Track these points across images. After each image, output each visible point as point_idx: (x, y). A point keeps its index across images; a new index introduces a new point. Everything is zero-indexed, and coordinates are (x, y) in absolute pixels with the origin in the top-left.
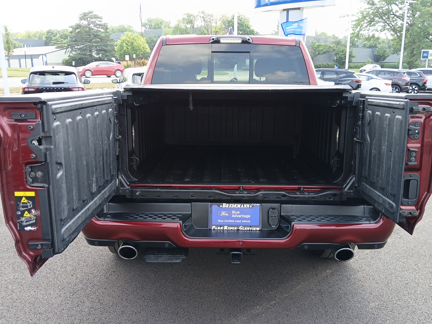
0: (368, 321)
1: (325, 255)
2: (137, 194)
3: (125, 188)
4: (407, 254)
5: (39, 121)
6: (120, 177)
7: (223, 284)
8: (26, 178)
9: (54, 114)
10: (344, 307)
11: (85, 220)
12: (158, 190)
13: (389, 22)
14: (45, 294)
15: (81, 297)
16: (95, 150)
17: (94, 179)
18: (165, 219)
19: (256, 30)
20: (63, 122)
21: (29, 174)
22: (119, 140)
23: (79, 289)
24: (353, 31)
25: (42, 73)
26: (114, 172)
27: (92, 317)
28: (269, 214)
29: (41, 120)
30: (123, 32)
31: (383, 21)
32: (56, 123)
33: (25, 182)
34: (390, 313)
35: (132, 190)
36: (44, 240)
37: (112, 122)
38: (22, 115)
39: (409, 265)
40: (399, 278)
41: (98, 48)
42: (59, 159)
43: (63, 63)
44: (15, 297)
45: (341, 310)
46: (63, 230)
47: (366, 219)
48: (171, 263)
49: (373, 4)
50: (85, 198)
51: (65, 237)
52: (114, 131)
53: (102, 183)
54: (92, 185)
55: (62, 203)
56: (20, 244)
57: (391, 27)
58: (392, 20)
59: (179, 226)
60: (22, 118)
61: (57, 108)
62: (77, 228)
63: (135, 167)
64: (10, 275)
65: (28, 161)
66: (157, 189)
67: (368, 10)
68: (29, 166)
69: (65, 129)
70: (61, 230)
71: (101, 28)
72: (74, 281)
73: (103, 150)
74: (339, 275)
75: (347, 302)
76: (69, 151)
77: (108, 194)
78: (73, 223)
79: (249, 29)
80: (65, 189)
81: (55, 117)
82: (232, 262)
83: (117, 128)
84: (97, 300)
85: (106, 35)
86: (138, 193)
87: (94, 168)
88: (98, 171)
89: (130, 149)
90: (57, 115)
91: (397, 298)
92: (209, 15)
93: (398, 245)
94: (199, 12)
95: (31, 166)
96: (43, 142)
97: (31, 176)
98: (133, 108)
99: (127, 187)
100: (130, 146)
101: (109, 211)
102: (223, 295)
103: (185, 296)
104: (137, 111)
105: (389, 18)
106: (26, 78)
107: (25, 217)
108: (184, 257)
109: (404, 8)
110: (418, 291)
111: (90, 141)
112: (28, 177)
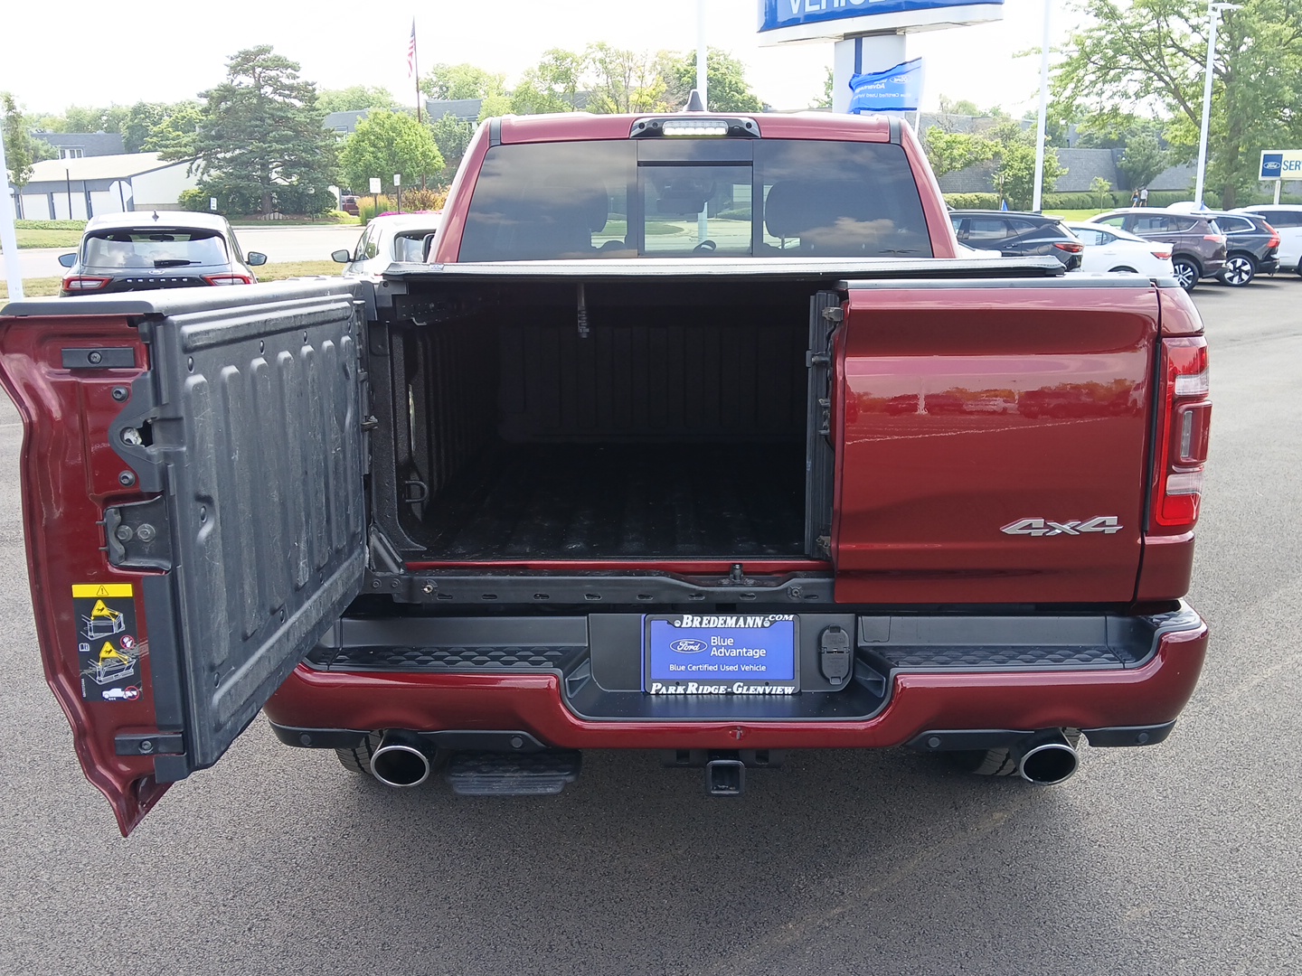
0: (1122, 963)
1: (988, 768)
2: (426, 589)
3: (388, 574)
4: (1233, 761)
5: (145, 374)
6: (374, 540)
7: (683, 859)
8: (106, 543)
9: (187, 350)
10: (1048, 923)
11: (279, 669)
12: (490, 577)
13: (1162, 69)
14: (152, 897)
15: (260, 905)
16: (304, 459)
17: (303, 546)
18: (511, 663)
19: (762, 98)
20: (213, 375)
21: (117, 531)
22: (370, 429)
23: (252, 879)
24: (1052, 98)
25: (123, 235)
26: (357, 526)
27: (293, 964)
28: (823, 645)
29: (149, 369)
30: (361, 108)
31: (1143, 65)
32: (195, 380)
33: (103, 555)
34: (1186, 936)
35: (411, 580)
36: (161, 728)
37: (352, 376)
38: (93, 355)
39: (1240, 794)
40: (1211, 832)
41: (286, 157)
42: (204, 485)
43: (183, 204)
44: (61, 907)
45: (1040, 932)
46: (217, 697)
47: (1112, 656)
48: (528, 796)
49: (1112, 14)
50: (278, 602)
51: (223, 718)
52: (356, 402)
53: (323, 558)
54: (297, 563)
55: (212, 616)
56: (89, 742)
57: (1166, 83)
58: (1171, 63)
59: (553, 686)
60: (95, 365)
61: (196, 334)
62: (255, 691)
63: (417, 510)
64: (42, 840)
65: (113, 492)
66: (485, 574)
67: (1097, 34)
68: (116, 506)
69: (219, 396)
70: (212, 696)
71: (295, 98)
72: (235, 856)
73: (326, 458)
74: (1032, 827)
75: (1056, 907)
76: (231, 462)
77: (341, 590)
78: (246, 676)
79: (741, 94)
80: (223, 574)
81: (190, 360)
82: (713, 789)
83: (365, 394)
84: (308, 912)
85: (312, 119)
86: (429, 589)
87: (303, 514)
88: (314, 521)
89: (403, 456)
90: (195, 355)
91: (1208, 893)
92: (619, 55)
93: (1204, 734)
94: (591, 47)
95: (120, 508)
96: (157, 433)
97: (122, 536)
98: (409, 334)
99: (395, 570)
100: (402, 446)
101: (341, 643)
102: (685, 890)
103: (571, 895)
104: (420, 343)
105: (1160, 57)
106: (75, 250)
107: (104, 659)
108: (570, 779)
109: (1207, 26)
110: (1269, 872)
111: (290, 431)
112: (113, 540)
